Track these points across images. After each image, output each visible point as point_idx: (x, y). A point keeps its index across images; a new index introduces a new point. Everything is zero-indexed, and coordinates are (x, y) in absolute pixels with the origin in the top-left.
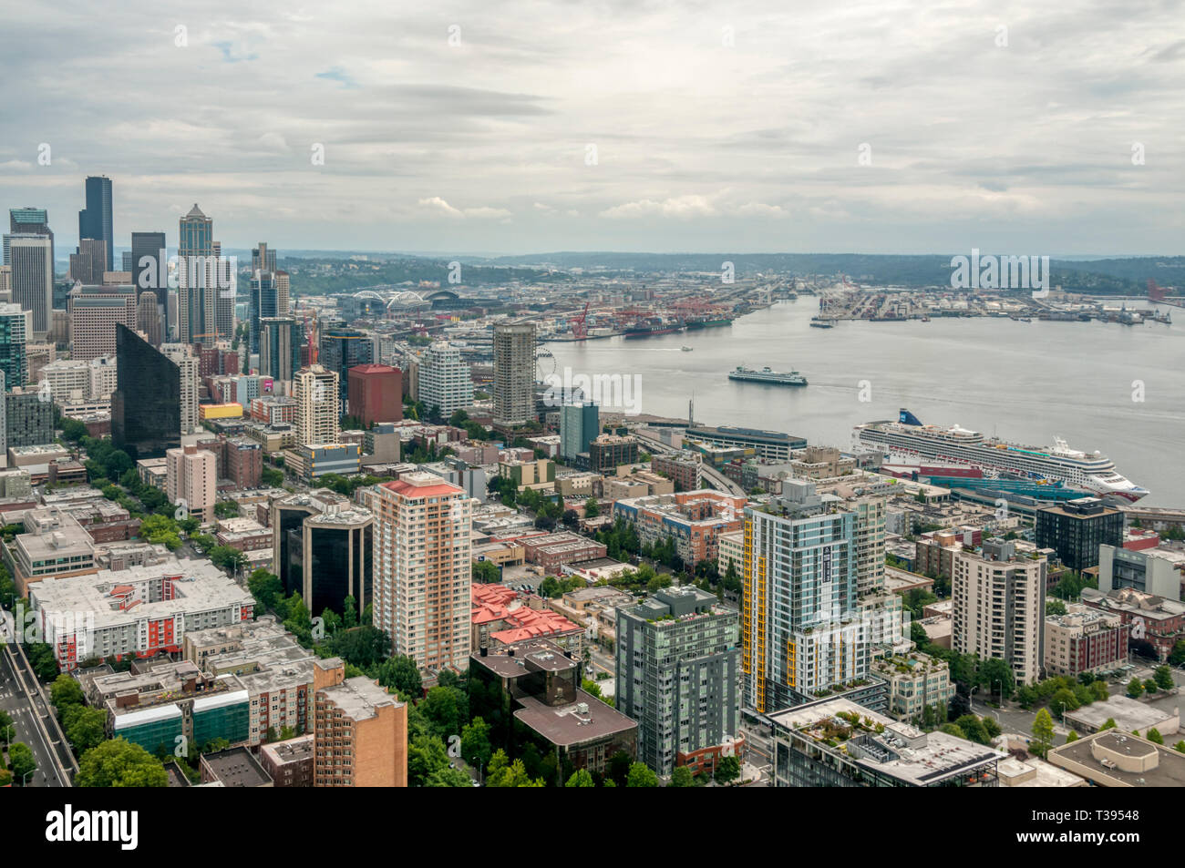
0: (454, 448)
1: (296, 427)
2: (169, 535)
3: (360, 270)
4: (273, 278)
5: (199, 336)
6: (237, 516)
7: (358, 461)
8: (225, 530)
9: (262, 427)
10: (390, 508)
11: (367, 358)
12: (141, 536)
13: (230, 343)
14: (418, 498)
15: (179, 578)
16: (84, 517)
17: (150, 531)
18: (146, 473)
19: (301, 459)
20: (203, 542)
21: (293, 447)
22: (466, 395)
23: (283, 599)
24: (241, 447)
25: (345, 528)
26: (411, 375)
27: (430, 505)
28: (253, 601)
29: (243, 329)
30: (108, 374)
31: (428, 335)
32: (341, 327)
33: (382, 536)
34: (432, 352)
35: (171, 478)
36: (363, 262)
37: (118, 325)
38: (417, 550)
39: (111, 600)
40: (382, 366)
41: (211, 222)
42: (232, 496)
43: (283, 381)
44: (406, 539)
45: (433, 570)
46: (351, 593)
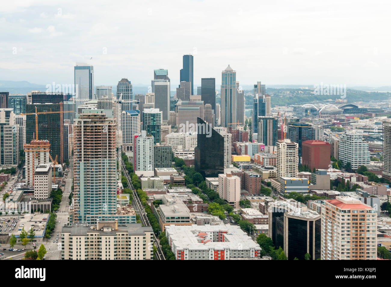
0: (361, 185)
1: (276, 168)
2: (220, 213)
3: (304, 94)
4: (264, 98)
5: (229, 124)
6: (250, 207)
7: (308, 187)
8: (245, 213)
9: (260, 167)
10: (331, 213)
11: (312, 136)
12: (209, 211)
13: (243, 128)
14: (347, 210)
15: (226, 232)
16: (185, 200)
17: (212, 210)
18: (209, 183)
19: (279, 184)
20: (235, 217)
21: (275, 177)
22: (366, 158)
23: (274, 250)
24: (251, 176)
25: (306, 220)
26: (335, 147)
27: (353, 214)
28: (260, 248)
29: (248, 121)
30: (192, 139)
31: (341, 126)
32: (296, 121)
33: (326, 226)
34: (347, 135)
35: (220, 186)
36: (306, 90)
37: (198, 118)
38: (345, 236)
39: (198, 238)
40: (319, 141)
41: (235, 73)
42: (247, 198)
43: (269, 146)
44: (340, 230)
45: (354, 247)
46: (308, 252)
